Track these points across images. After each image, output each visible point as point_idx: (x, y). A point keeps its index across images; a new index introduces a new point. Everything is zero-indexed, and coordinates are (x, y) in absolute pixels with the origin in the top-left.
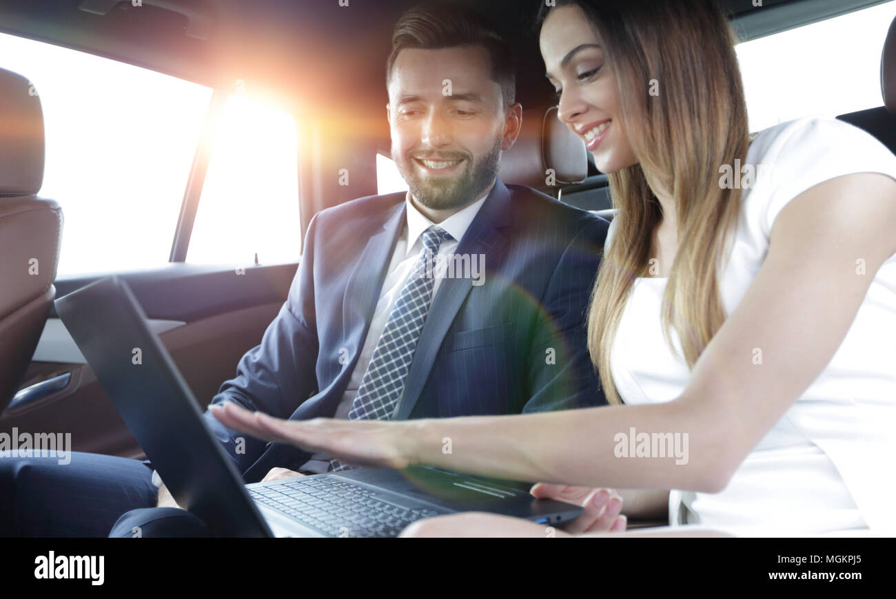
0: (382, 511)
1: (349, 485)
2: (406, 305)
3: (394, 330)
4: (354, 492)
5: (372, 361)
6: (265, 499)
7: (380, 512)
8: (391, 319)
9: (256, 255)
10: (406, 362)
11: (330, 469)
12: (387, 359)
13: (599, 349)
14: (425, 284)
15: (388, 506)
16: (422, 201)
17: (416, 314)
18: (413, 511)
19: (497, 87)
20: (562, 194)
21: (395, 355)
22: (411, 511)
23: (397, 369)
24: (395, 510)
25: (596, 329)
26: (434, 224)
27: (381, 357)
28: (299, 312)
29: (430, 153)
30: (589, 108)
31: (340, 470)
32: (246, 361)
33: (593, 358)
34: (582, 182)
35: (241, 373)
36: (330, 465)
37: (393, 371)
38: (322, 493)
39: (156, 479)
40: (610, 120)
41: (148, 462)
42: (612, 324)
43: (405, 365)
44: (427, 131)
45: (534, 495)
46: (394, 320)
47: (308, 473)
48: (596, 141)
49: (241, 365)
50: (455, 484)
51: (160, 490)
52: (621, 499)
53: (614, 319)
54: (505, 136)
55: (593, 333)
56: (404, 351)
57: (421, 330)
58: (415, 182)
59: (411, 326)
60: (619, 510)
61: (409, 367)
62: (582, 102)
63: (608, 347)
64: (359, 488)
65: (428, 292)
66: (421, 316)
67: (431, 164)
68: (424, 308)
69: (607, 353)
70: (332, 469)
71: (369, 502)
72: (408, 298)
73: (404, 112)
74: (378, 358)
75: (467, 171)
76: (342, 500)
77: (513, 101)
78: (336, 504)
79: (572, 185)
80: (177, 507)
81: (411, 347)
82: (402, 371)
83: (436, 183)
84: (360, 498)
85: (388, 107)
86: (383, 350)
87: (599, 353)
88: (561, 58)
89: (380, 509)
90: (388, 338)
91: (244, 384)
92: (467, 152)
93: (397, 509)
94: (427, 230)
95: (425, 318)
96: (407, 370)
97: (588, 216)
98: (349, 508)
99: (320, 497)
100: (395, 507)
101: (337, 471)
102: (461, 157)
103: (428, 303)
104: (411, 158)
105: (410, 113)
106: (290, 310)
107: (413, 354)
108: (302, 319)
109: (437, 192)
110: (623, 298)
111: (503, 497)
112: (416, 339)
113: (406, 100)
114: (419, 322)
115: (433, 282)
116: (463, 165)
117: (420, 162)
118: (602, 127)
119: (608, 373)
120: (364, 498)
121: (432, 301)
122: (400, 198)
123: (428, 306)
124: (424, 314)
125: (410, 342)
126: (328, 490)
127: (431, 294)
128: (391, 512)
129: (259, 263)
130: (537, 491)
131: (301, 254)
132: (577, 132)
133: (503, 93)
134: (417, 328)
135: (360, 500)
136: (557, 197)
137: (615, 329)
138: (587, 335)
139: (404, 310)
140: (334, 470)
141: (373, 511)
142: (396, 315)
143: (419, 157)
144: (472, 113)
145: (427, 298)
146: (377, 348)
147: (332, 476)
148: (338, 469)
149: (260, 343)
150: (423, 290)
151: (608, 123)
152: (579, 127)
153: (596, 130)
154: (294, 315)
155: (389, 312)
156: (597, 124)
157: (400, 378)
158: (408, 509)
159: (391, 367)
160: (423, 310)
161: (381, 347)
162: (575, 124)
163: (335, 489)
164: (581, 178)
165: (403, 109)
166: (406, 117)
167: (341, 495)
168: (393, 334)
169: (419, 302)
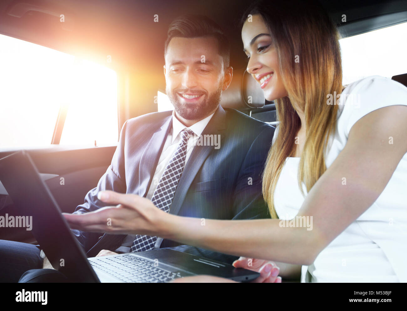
0: (157, 273)
1: (140, 259)
2: (171, 168)
3: (165, 181)
4: (143, 263)
5: (154, 196)
6: (98, 265)
7: (156, 273)
8: (164, 175)
9: (95, 141)
10: (171, 197)
11: (131, 251)
12: (161, 195)
13: (268, 193)
14: (181, 158)
15: (160, 271)
16: (181, 115)
17: (176, 173)
18: (173, 273)
19: (221, 58)
20: (252, 113)
21: (165, 193)
22: (172, 273)
23: (166, 201)
24: (164, 273)
25: (266, 184)
26: (186, 127)
27: (158, 194)
28: (117, 171)
29: (186, 91)
30: (263, 66)
31: (136, 252)
32: (89, 195)
33: (265, 198)
34: (262, 107)
35: (86, 201)
36: (131, 249)
37: (164, 202)
38: (127, 263)
39: (43, 254)
40: (272, 73)
41: (39, 245)
42: (275, 180)
43: (170, 199)
44: (185, 79)
45: (234, 266)
46: (165, 176)
47: (120, 253)
48: (265, 84)
49: (87, 197)
50: (194, 260)
51: (44, 260)
52: (278, 268)
53: (276, 178)
54: (224, 83)
55: (265, 185)
56: (170, 191)
57: (179, 181)
58: (178, 105)
59: (174, 179)
60: (278, 274)
61: (172, 200)
62: (259, 63)
63: (272, 192)
64: (146, 261)
65: (183, 162)
66: (179, 174)
67: (187, 96)
68: (180, 170)
69: (272, 195)
70: (132, 251)
71: (150, 268)
72: (172, 165)
73: (173, 69)
74: (156, 195)
75: (205, 100)
76: (137, 267)
77: (228, 65)
78: (134, 269)
79: (257, 108)
80: (53, 269)
81: (173, 189)
82: (169, 202)
83: (189, 106)
84: (146, 266)
85: (164, 67)
86: (159, 191)
87: (268, 196)
88: (250, 41)
89: (156, 272)
90: (162, 185)
91: (88, 207)
92: (205, 91)
93: (165, 272)
94: (183, 130)
95: (181, 175)
96: (171, 201)
97: (265, 125)
98: (140, 271)
99: (126, 265)
100: (164, 271)
101: (134, 252)
102: (202, 93)
103: (183, 167)
104: (176, 93)
105: (176, 70)
106: (112, 170)
107: (174, 193)
108: (118, 174)
109: (189, 110)
110: (280, 167)
111: (219, 267)
112: (176, 186)
113: (174, 63)
114: (178, 177)
115: (186, 157)
116: (203, 97)
117: (181, 95)
118: (268, 76)
119: (272, 205)
120: (148, 266)
121: (184, 166)
122: (169, 113)
123: (183, 169)
124: (181, 173)
125: (173, 187)
126: (130, 262)
127: (184, 163)
128: (161, 273)
129: (97, 145)
130: (236, 264)
131: (118, 141)
132: (256, 78)
133: (224, 61)
134: (177, 180)
135: (146, 267)
136: (249, 115)
137: (276, 184)
138: (262, 186)
139: (170, 171)
140: (133, 252)
141: (152, 273)
142: (166, 173)
143: (180, 93)
144: (208, 71)
145: (182, 165)
146: (156, 190)
147: (132, 254)
148: (135, 251)
149: (96, 186)
150: (180, 161)
151: (272, 75)
152: (257, 76)
153: (265, 78)
154: (114, 172)
155: (162, 172)
156: (266, 75)
157: (168, 205)
158: (170, 272)
159: (163, 200)
160: (180, 171)
161: (158, 189)
162: (255, 74)
163: (133, 261)
164: (262, 105)
165: (173, 68)
166: (174, 72)
167: (137, 264)
168: (164, 183)
169: (178, 167)
